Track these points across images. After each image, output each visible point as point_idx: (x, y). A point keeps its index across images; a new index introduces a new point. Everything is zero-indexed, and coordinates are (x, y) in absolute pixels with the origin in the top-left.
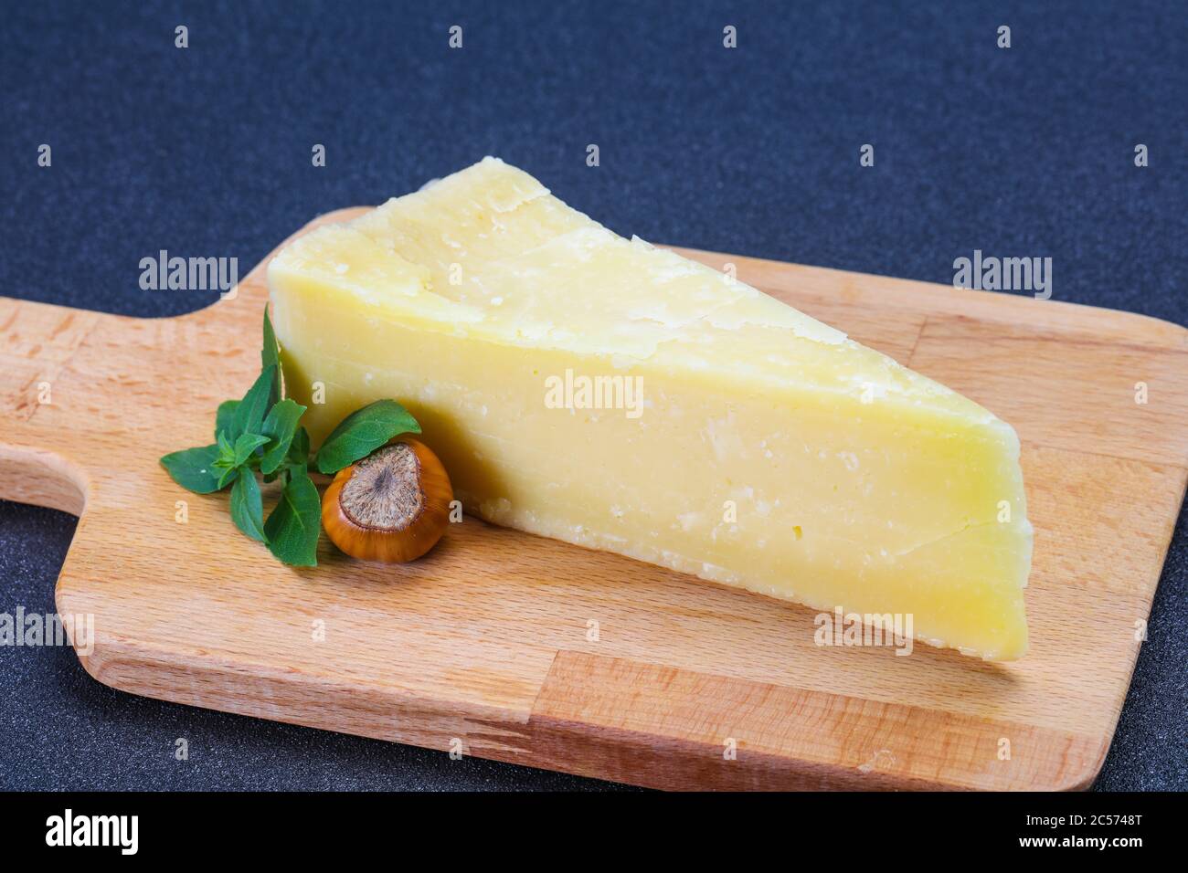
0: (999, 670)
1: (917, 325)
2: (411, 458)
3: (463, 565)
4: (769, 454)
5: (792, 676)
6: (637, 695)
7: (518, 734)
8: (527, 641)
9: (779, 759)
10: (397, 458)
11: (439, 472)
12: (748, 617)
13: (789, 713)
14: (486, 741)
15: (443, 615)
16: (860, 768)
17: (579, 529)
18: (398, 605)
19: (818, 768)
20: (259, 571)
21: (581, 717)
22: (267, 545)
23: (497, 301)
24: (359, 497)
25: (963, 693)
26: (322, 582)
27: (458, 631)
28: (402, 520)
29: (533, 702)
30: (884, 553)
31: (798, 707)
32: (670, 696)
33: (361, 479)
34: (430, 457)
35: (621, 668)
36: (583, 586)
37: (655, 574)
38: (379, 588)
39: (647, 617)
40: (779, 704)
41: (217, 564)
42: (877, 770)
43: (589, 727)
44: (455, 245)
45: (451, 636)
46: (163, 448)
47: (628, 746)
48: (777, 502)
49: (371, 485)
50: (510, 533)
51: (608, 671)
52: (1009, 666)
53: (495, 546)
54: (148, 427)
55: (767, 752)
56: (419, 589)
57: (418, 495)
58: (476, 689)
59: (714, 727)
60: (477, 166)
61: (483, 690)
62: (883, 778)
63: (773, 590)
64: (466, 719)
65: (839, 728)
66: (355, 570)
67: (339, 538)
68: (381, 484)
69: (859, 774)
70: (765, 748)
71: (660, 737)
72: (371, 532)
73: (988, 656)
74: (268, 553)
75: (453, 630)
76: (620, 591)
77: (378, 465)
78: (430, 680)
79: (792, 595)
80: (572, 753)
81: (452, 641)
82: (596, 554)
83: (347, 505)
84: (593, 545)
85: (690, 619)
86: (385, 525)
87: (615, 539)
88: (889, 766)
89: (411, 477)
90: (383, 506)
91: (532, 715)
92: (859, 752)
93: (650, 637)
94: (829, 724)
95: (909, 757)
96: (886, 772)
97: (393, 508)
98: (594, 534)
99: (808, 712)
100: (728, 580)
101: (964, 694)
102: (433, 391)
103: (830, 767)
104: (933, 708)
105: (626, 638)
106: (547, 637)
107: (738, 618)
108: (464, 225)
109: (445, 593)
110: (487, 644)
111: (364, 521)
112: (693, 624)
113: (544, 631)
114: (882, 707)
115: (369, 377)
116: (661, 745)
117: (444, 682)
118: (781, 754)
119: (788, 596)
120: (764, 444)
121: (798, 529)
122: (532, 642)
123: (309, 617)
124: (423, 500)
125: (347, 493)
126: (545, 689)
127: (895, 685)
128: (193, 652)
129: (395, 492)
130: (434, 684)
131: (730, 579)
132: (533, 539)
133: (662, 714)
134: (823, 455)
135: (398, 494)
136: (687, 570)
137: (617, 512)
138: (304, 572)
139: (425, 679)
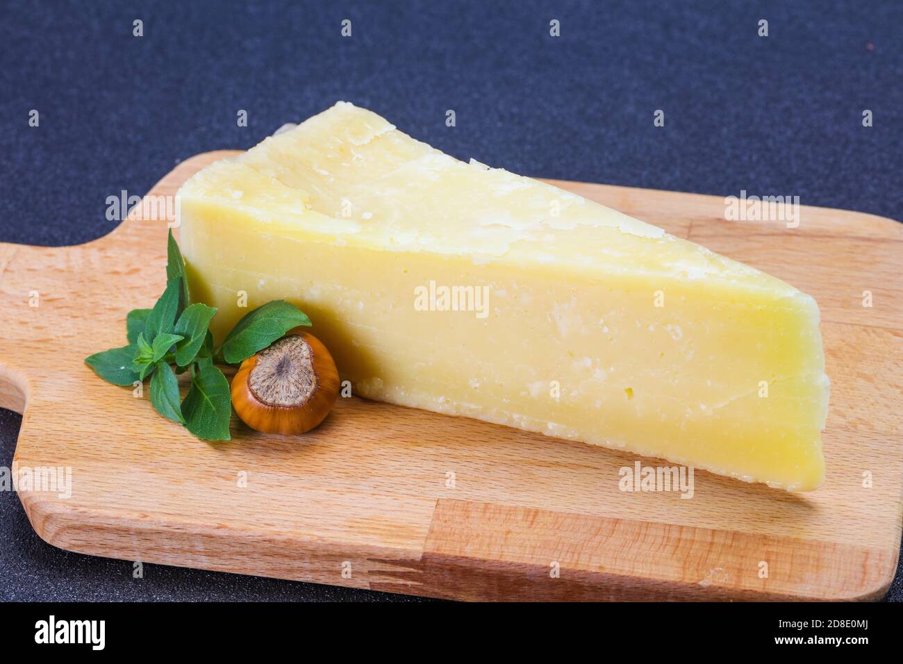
0: (798, 499)
1: (685, 227)
2: (305, 347)
3: (348, 434)
4: (606, 330)
5: (633, 511)
6: (509, 532)
7: (412, 570)
8: (410, 492)
9: (633, 579)
10: (294, 347)
11: (327, 357)
12: (589, 465)
13: (635, 541)
14: (384, 577)
15: (337, 475)
16: (701, 583)
17: (441, 399)
18: (300, 469)
19: (666, 584)
20: (181, 446)
21: (465, 553)
22: (184, 425)
23: (368, 215)
24: (264, 381)
25: (773, 519)
26: (234, 453)
27: (352, 487)
28: (301, 398)
29: (424, 542)
30: (703, 407)
31: (642, 537)
32: (536, 531)
33: (266, 365)
34: (319, 346)
35: (492, 511)
36: (450, 446)
37: (508, 434)
38: (283, 455)
39: (506, 469)
40: (626, 534)
42: (715, 584)
43: (473, 560)
44: (324, 172)
45: (348, 492)
46: (86, 351)
47: (505, 575)
48: (612, 369)
49: (273, 370)
50: (384, 406)
51: (482, 514)
52: (806, 495)
53: (372, 417)
54: (71, 334)
55: (623, 574)
56: (316, 455)
57: (313, 377)
58: (375, 534)
59: (576, 555)
60: (332, 109)
61: (381, 535)
62: (720, 590)
63: (608, 442)
64: (368, 559)
65: (678, 552)
66: (260, 442)
67: (247, 416)
68: (281, 368)
69: (700, 588)
70: (621, 571)
71: (533, 566)
72: (275, 409)
73: (791, 487)
74: (185, 432)
75: (349, 486)
76: (480, 448)
77: (278, 354)
78: (336, 528)
79: (624, 446)
80: (457, 583)
81: (349, 495)
82: (456, 420)
83: (254, 387)
84: (453, 413)
85: (541, 468)
86: (288, 403)
87: (473, 406)
88: (724, 581)
89: (306, 362)
90: (285, 387)
91: (425, 553)
92: (697, 570)
93: (511, 485)
94: (669, 549)
95: (739, 572)
96: (722, 585)
97: (293, 388)
98: (455, 403)
99: (650, 539)
100: (569, 436)
101: (775, 519)
102: (317, 292)
103: (675, 583)
104: (752, 532)
105: (493, 486)
106: (427, 489)
107: (580, 466)
108: (329, 156)
109: (338, 457)
110: (379, 497)
111: (270, 400)
112: (543, 472)
113: (424, 484)
114: (710, 533)
115: (262, 282)
116: (533, 572)
117: (348, 529)
118: (634, 575)
119: (620, 446)
120: (602, 321)
121: (630, 391)
122: (414, 493)
123: (227, 482)
124: (317, 381)
125: (253, 378)
126: (432, 531)
127: (718, 514)
128: (135, 516)
129: (293, 376)
130: (340, 531)
131: (571, 435)
132: (402, 409)
133: (531, 547)
134: (652, 328)
135: (296, 377)
136: (534, 429)
137: (474, 384)
138: (218, 445)
139: (331, 528)
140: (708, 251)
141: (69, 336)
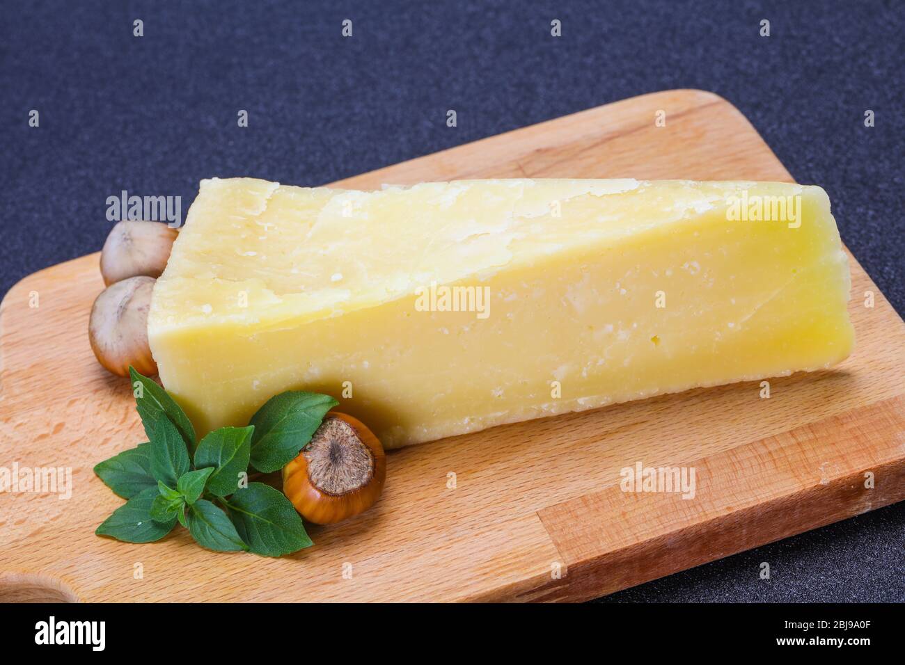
0: (832, 372)
2: (343, 426)
3: (402, 490)
4: (624, 291)
5: (708, 446)
6: (624, 514)
8: (505, 518)
9: (763, 506)
10: (334, 430)
11: (364, 427)
12: (635, 422)
13: (735, 471)
15: (428, 532)
16: (821, 483)
17: (467, 420)
18: (391, 542)
19: (792, 498)
21: (604, 550)
22: (248, 551)
23: (337, 277)
24: (325, 475)
25: (828, 399)
27: (451, 537)
28: (365, 476)
29: (560, 558)
30: (731, 325)
31: (737, 465)
32: (646, 502)
33: (317, 459)
34: (353, 419)
35: (592, 501)
36: (501, 460)
37: (540, 427)
38: (364, 537)
39: (569, 458)
40: (723, 469)
41: (226, 584)
42: (834, 478)
43: (615, 553)
44: (252, 254)
45: (452, 543)
46: (91, 523)
47: (647, 554)
48: (635, 325)
49: (328, 461)
51: (586, 509)
52: (844, 366)
53: (409, 464)
55: (751, 505)
56: (392, 523)
57: (366, 451)
58: (512, 570)
59: (699, 508)
61: (517, 569)
62: (840, 482)
63: (641, 393)
64: (517, 597)
65: (779, 464)
67: (319, 516)
68: (335, 455)
69: (823, 487)
70: (748, 504)
71: (670, 534)
72: (348, 496)
75: (448, 538)
76: (529, 450)
77: (324, 443)
78: (472, 582)
79: (657, 390)
81: (456, 546)
82: (485, 434)
83: (320, 485)
84: (481, 427)
85: (598, 443)
86: (355, 486)
87: (499, 414)
88: (838, 472)
89: (353, 440)
90: (346, 471)
91: (569, 567)
92: (808, 473)
93: (586, 470)
94: (769, 466)
95: (844, 459)
96: (840, 477)
97: (354, 470)
98: (480, 419)
99: (746, 464)
101: (829, 398)
102: (315, 371)
103: (800, 493)
104: (821, 418)
105: (572, 479)
106: (518, 508)
107: (629, 426)
108: (243, 236)
109: (414, 515)
110: (483, 535)
111: (339, 491)
112: (604, 446)
113: (511, 505)
114: (789, 435)
115: (256, 383)
116: (673, 539)
117: (484, 577)
118: (761, 502)
119: (654, 392)
120: (618, 286)
121: (655, 339)
122: (510, 517)
123: (336, 585)
124: (371, 452)
125: (314, 478)
126: (558, 545)
127: (780, 416)
129: (349, 459)
130: (479, 582)
132: (428, 446)
133: (655, 518)
134: (669, 273)
135: (352, 458)
136: (565, 411)
137: (497, 392)
139: (469, 583)
140: (690, 182)
141: (58, 517)
